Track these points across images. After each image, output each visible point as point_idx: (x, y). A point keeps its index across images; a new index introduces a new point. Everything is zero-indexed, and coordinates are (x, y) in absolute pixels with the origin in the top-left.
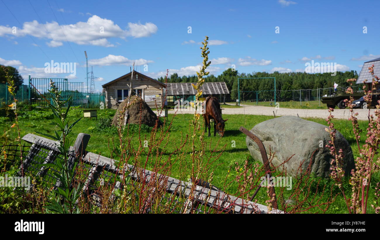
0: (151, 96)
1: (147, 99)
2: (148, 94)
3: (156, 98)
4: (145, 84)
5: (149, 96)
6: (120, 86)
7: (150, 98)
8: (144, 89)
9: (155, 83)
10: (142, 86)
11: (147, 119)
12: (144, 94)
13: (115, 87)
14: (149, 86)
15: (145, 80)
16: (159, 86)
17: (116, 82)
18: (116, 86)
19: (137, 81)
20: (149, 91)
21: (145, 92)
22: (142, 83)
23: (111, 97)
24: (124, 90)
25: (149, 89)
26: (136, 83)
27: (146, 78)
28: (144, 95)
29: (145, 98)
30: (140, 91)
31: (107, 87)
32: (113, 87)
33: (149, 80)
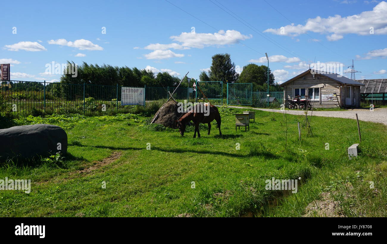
0: (328, 95)
1: (324, 98)
2: (325, 93)
3: (333, 97)
4: (322, 83)
5: (326, 95)
6: (297, 85)
7: (327, 97)
8: (321, 88)
9: (332, 81)
10: (319, 85)
11: (170, 121)
12: (321, 93)
13: (292, 86)
14: (326, 85)
15: (322, 79)
16: (337, 84)
17: (294, 81)
18: (294, 85)
19: (314, 79)
20: (325, 90)
21: (322, 90)
22: (320, 82)
23: (289, 96)
24: (301, 89)
25: (327, 87)
26: (313, 82)
27: (323, 77)
28: (321, 95)
29: (322, 97)
30: (317, 90)
31: (285, 87)
32: (290, 86)
33: (326, 78)
